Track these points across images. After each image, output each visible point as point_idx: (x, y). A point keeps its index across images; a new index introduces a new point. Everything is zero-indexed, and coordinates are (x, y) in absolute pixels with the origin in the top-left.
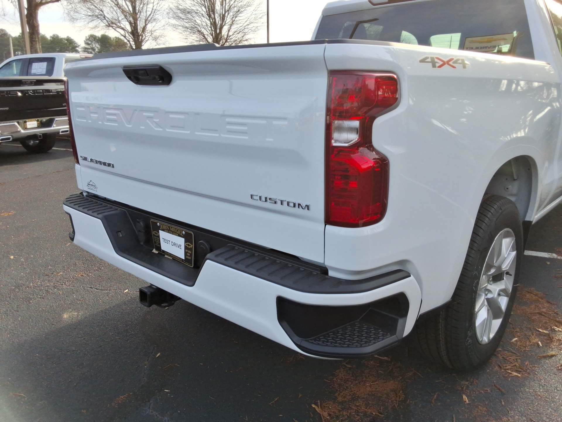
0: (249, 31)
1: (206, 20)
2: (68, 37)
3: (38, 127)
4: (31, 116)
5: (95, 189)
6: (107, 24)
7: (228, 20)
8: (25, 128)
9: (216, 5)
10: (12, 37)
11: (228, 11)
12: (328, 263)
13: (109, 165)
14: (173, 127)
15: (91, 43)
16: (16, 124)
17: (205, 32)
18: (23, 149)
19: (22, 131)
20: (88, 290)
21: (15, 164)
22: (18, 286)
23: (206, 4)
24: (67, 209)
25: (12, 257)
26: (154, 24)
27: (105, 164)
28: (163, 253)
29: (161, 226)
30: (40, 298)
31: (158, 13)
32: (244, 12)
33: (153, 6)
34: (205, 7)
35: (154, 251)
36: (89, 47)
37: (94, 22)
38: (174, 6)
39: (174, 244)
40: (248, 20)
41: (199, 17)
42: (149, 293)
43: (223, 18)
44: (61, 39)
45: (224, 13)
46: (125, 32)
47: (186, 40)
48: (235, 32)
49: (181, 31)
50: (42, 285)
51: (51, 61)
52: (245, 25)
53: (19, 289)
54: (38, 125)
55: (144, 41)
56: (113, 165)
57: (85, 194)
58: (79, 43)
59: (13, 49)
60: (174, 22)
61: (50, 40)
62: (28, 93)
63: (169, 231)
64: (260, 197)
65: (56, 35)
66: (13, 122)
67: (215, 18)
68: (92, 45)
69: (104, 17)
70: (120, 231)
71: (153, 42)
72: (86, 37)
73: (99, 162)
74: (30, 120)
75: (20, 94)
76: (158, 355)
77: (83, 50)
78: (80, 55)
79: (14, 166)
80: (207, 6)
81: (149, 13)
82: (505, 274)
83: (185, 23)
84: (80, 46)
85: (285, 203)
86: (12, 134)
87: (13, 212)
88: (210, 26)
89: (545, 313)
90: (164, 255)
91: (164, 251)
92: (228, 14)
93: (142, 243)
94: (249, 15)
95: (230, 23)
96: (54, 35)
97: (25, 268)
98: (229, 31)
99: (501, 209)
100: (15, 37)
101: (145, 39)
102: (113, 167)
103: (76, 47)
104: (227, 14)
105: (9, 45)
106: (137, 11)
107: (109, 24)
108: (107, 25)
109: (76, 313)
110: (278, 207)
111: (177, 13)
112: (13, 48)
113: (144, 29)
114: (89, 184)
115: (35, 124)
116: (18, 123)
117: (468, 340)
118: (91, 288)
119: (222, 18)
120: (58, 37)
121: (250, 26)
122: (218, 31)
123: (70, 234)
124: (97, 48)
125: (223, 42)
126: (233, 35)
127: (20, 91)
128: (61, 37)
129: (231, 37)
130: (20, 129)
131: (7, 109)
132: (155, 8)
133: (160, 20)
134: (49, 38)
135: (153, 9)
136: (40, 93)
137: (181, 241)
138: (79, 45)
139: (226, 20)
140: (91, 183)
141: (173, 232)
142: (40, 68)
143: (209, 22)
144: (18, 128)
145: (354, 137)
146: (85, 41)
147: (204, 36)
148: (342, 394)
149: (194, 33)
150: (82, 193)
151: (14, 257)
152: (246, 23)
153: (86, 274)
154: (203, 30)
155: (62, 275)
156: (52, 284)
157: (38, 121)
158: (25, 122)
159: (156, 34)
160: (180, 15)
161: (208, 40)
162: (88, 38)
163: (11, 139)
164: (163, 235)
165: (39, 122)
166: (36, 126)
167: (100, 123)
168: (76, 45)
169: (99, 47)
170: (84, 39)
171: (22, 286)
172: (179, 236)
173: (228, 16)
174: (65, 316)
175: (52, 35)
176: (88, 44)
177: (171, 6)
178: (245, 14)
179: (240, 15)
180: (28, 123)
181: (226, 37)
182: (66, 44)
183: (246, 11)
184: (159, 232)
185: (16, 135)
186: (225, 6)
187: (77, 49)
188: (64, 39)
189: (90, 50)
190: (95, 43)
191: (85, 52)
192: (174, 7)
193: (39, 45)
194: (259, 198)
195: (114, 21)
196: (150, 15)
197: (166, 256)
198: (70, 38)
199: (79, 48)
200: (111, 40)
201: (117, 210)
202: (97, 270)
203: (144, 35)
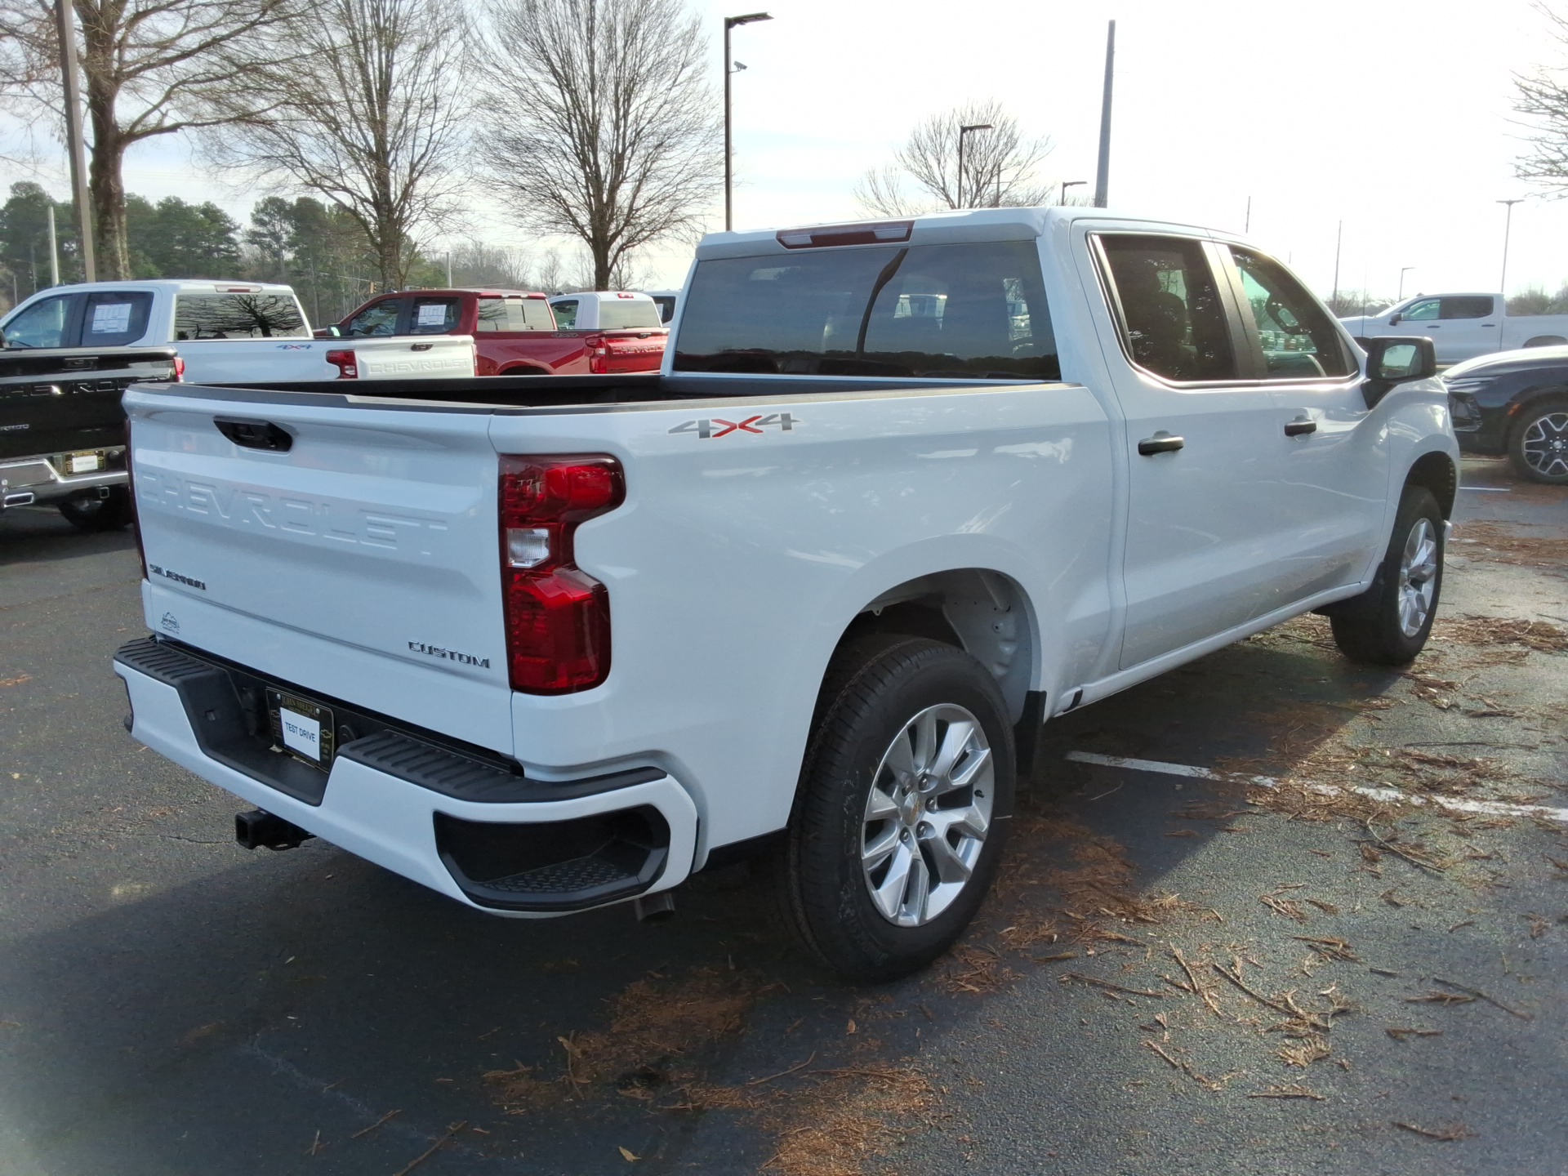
0: (690, 196)
1: (576, 169)
2: (207, 203)
3: (102, 469)
4: (84, 445)
5: (176, 630)
6: (308, 179)
7: (632, 169)
8: (68, 473)
9: (601, 128)
10: (54, 205)
11: (632, 144)
12: (520, 756)
13: (197, 584)
14: (291, 524)
15: (270, 221)
16: (46, 462)
17: (571, 201)
18: (64, 522)
19: (61, 480)
20: (170, 842)
21: (42, 559)
22: (24, 835)
23: (574, 126)
24: (120, 668)
25: (16, 776)
26: (432, 180)
27: (190, 582)
28: (289, 752)
29: (283, 701)
30: (69, 857)
31: (446, 150)
32: (678, 147)
33: (431, 135)
34: (571, 135)
35: (274, 748)
36: (265, 232)
37: (274, 173)
38: (490, 132)
39: (304, 733)
40: (687, 167)
41: (555, 159)
42: (250, 823)
43: (618, 161)
44: (190, 209)
45: (620, 151)
46: (355, 200)
47: (522, 220)
48: (650, 200)
49: (505, 197)
50: (74, 832)
51: (142, 302)
52: (678, 179)
53: (26, 840)
54: (99, 465)
55: (408, 222)
56: (203, 585)
57: (159, 638)
58: (237, 222)
59: (57, 238)
60: (488, 171)
61: (159, 212)
62: (77, 388)
63: (296, 708)
64: (423, 646)
65: (174, 197)
66: (37, 459)
67: (596, 163)
68: (273, 226)
69: (302, 160)
70: (212, 711)
71: (430, 225)
72: (257, 204)
73: (181, 577)
74: (80, 452)
75: (56, 390)
76: (291, 959)
77: (246, 238)
78: (216, 286)
79: (38, 564)
80: (576, 132)
81: (419, 151)
82: (974, 796)
83: (515, 176)
84: (239, 227)
85: (456, 656)
86: (36, 488)
87: (25, 677)
88: (584, 184)
89: (1103, 884)
90: (291, 756)
91: (289, 748)
92: (633, 152)
93: (252, 733)
94: (689, 154)
95: (637, 175)
96: (168, 200)
97: (42, 799)
98: (634, 197)
99: (918, 667)
100: (63, 204)
101: (409, 216)
102: (204, 588)
103: (229, 230)
104: (629, 152)
105: (46, 225)
106: (389, 147)
107: (313, 179)
108: (306, 183)
109: (139, 886)
110: (447, 662)
111: (496, 149)
112: (56, 236)
113: (406, 195)
114: (165, 620)
115: (93, 462)
116: (51, 460)
117: (843, 911)
118: (178, 838)
119: (617, 165)
120: (178, 203)
121: (692, 185)
122: (605, 198)
123: (126, 718)
124: (287, 233)
125: (618, 226)
126: (644, 207)
127: (57, 383)
128: (189, 205)
129: (639, 213)
130: (55, 474)
131: (26, 426)
132: (436, 138)
133: (450, 169)
134: (156, 207)
135: (429, 141)
136: (107, 386)
137: (314, 726)
138: (237, 224)
139: (628, 168)
140: (169, 618)
141: (302, 710)
142: (115, 318)
143: (580, 174)
144: (50, 473)
145: (542, 553)
146: (253, 215)
147: (568, 211)
148: (623, 1021)
149: (542, 202)
150: (153, 637)
151: (21, 776)
152: (682, 176)
153: (171, 810)
154: (564, 193)
155: (120, 813)
156: (97, 831)
157: (100, 454)
158: (69, 458)
159: (441, 203)
160: (506, 155)
161: (579, 219)
162: (262, 206)
163: (33, 499)
164: (287, 716)
165: (102, 458)
166: (95, 466)
167: (181, 507)
168: (228, 224)
169: (290, 229)
170: (252, 210)
171: (31, 835)
172: (312, 717)
173: (634, 158)
174: (117, 891)
175: (162, 199)
176: (262, 223)
177: (482, 130)
178: (679, 152)
179: (667, 155)
180: (75, 461)
181: (626, 211)
182: (199, 223)
183: (682, 145)
184: (279, 711)
185: (45, 491)
186: (624, 133)
187: (232, 235)
188: (197, 209)
189: (268, 239)
190: (280, 220)
191: (254, 243)
192: (489, 135)
193: (121, 243)
194: (420, 648)
195: (327, 172)
196: (423, 156)
197: (294, 757)
198: (213, 206)
199: (237, 234)
200: (324, 213)
201: (211, 669)
202: (196, 803)
203: (407, 206)
